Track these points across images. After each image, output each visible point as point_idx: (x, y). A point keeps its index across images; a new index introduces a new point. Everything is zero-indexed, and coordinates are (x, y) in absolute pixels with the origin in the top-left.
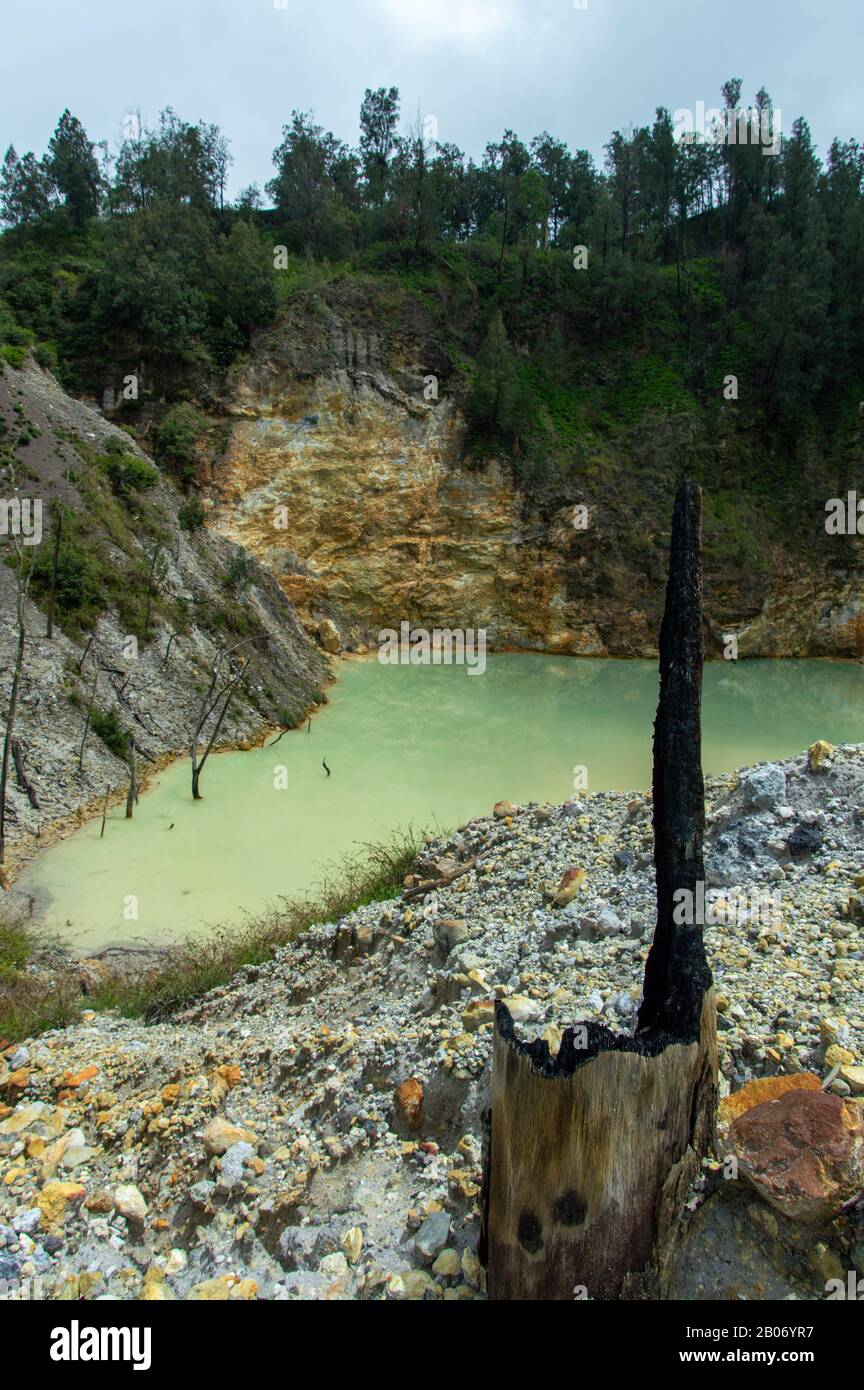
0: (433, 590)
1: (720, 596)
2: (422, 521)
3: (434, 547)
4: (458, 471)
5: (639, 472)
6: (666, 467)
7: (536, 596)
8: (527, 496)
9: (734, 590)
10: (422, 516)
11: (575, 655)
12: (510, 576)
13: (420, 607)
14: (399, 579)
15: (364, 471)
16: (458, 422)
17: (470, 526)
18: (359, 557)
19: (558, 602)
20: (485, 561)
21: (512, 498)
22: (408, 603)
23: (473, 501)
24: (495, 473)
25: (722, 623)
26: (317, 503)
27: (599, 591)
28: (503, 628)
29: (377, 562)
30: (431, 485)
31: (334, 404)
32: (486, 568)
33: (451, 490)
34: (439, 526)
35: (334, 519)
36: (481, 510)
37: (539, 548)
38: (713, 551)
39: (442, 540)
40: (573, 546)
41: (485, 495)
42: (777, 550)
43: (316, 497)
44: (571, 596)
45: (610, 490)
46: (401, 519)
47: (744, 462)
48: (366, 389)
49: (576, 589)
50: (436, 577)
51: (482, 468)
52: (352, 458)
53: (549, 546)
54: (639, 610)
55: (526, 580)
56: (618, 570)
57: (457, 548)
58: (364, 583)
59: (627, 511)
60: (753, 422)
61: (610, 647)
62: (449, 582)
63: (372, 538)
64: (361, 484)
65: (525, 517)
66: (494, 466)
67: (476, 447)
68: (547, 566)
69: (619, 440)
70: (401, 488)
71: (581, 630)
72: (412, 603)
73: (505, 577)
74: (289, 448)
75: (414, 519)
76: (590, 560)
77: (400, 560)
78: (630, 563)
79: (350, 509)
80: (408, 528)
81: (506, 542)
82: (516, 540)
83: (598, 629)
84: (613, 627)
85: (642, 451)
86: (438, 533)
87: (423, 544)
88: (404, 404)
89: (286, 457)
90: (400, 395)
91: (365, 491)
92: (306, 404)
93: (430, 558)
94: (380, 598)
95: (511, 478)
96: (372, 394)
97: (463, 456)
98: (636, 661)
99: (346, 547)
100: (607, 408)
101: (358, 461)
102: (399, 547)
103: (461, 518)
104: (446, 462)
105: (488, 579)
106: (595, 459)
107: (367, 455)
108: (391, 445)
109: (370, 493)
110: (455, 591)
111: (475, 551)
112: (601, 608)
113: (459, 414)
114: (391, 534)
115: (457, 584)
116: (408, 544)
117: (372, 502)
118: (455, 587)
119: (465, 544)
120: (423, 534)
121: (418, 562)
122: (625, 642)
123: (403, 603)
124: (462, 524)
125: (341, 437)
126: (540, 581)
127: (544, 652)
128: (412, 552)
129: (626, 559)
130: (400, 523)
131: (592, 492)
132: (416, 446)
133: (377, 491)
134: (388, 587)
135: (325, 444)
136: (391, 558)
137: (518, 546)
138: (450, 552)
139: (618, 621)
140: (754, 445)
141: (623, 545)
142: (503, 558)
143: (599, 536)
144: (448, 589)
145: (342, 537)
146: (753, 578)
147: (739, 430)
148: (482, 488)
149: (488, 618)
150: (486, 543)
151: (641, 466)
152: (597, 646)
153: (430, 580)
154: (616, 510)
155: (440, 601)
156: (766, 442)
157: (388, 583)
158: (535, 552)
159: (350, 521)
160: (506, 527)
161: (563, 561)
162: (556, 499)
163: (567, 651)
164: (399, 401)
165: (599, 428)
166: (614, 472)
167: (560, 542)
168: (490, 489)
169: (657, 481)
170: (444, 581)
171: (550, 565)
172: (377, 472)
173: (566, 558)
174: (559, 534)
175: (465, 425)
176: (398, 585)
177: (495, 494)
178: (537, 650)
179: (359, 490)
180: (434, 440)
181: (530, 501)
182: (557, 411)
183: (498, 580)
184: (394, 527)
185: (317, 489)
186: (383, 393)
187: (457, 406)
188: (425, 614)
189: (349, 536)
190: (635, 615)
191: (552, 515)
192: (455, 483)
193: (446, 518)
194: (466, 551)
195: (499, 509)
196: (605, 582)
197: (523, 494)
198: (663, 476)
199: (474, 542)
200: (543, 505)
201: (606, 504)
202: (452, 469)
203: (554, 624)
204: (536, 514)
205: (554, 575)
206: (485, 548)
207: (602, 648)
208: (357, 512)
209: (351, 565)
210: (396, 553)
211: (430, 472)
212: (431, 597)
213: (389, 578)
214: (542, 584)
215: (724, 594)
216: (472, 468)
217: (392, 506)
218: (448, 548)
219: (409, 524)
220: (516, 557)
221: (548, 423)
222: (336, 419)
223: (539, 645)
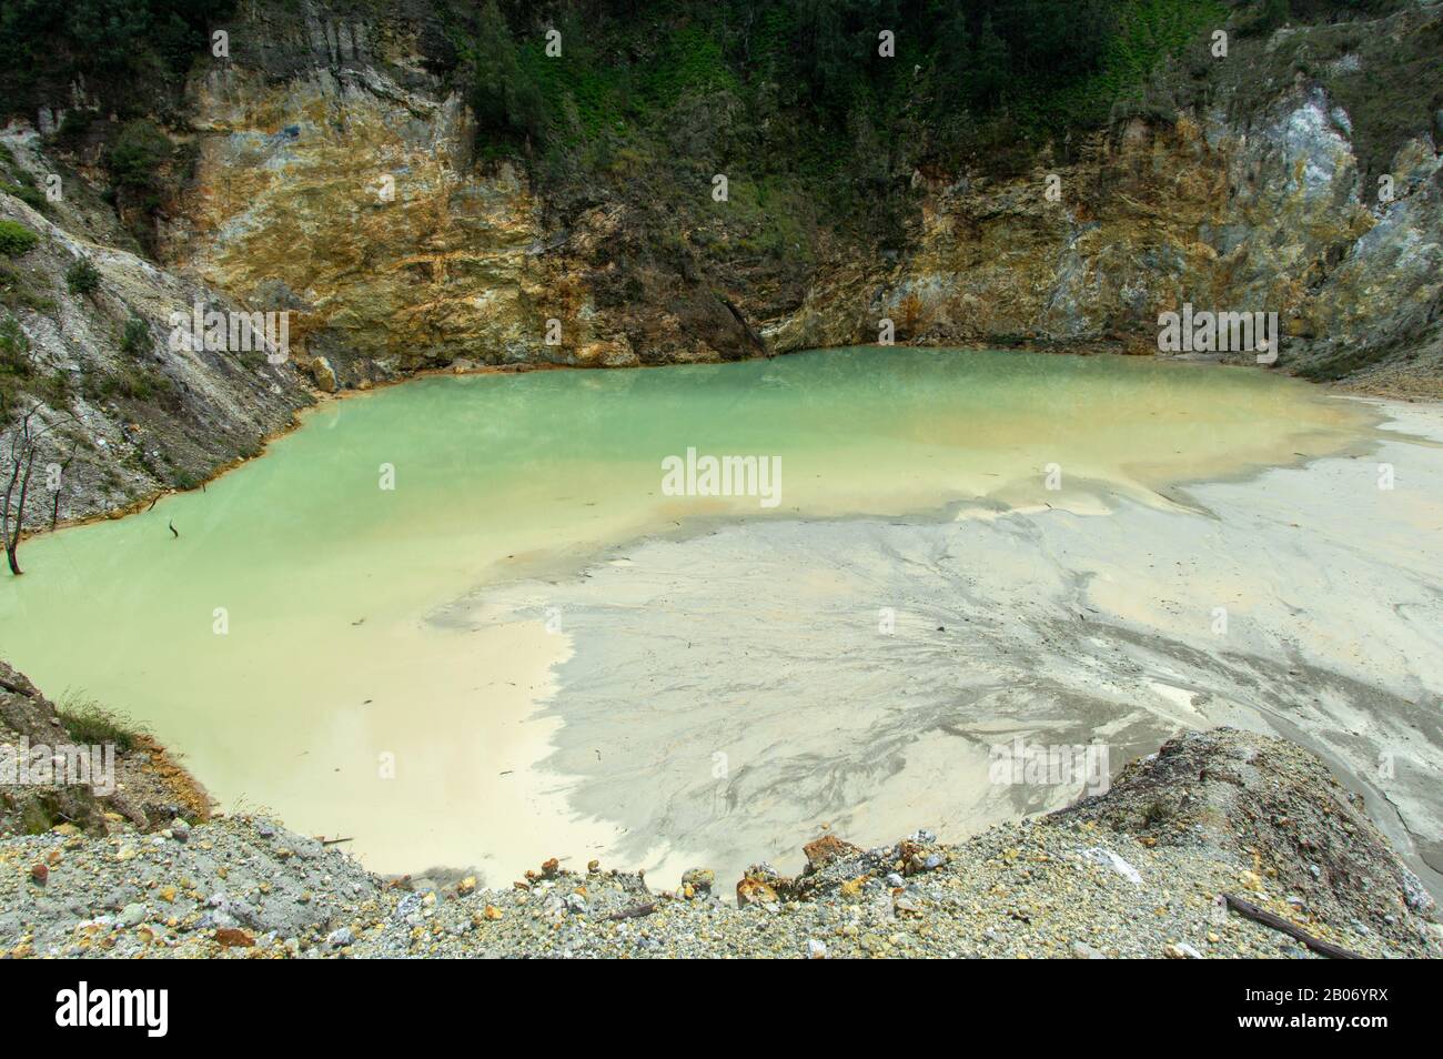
0: (452, 311)
1: (760, 291)
2: (434, 236)
3: (450, 265)
4: (470, 177)
5: (674, 163)
6: (703, 155)
7: (562, 309)
8: (546, 201)
9: (774, 283)
10: (434, 231)
11: (606, 367)
12: (535, 289)
13: (440, 330)
14: (414, 303)
15: (359, 187)
16: (468, 121)
17: (488, 238)
18: (366, 282)
19: (586, 313)
20: (507, 275)
21: (531, 204)
22: (427, 328)
23: (488, 210)
24: (510, 178)
25: (761, 319)
26: (308, 227)
27: (630, 297)
28: (532, 344)
29: (387, 287)
30: (439, 196)
31: (315, 113)
32: (510, 283)
33: (464, 198)
34: (454, 241)
35: (332, 243)
36: (498, 219)
37: (562, 256)
38: (752, 244)
39: (459, 255)
40: (598, 251)
41: (502, 202)
42: (826, 236)
43: (306, 220)
44: (600, 305)
45: (641, 186)
46: (409, 237)
47: (790, 142)
48: (353, 90)
49: (605, 298)
50: (455, 296)
51: (495, 173)
52: (345, 173)
53: (573, 254)
54: (672, 314)
55: (551, 292)
56: (648, 273)
57: (475, 264)
58: (374, 311)
59: (660, 208)
60: (795, 97)
61: (641, 355)
62: (469, 301)
63: (377, 260)
64: (357, 202)
65: (545, 224)
66: (507, 169)
67: (487, 148)
68: (572, 275)
69: (655, 127)
70: (405, 202)
71: (611, 340)
72: (432, 326)
73: (529, 291)
74: (267, 167)
75: (424, 235)
76: (619, 265)
77: (413, 282)
78: (663, 265)
79: (348, 231)
80: (419, 245)
81: (528, 253)
82: (537, 250)
83: (629, 338)
84: (644, 333)
85: (676, 138)
86: (453, 249)
87: (437, 262)
88: (404, 103)
89: (265, 178)
90: (398, 93)
91: (362, 208)
92: (284, 114)
93: (447, 277)
94: (394, 326)
95: (527, 182)
96: (361, 96)
97: (474, 161)
98: (670, 367)
99: (350, 273)
100: (643, 90)
101: (351, 175)
102: (410, 268)
103: (477, 231)
104: (457, 168)
105: (512, 294)
106: (624, 152)
107: (360, 168)
108: (390, 153)
109: (369, 210)
110: (477, 310)
111: (494, 265)
112: (632, 316)
113: (469, 111)
114: (400, 253)
115: (479, 303)
116: (420, 264)
117: (372, 221)
118: (477, 306)
119: (485, 258)
120: (436, 251)
121: (433, 282)
122: (656, 350)
123: (421, 328)
124: (481, 237)
125: (328, 149)
126: (565, 292)
127: (575, 366)
128: (426, 271)
129: (658, 260)
130: (409, 241)
131: (619, 190)
132: (420, 152)
133: (377, 207)
134: (402, 312)
135: (310, 158)
136: (402, 281)
137: (540, 256)
138: (468, 268)
139: (647, 328)
140: (799, 122)
141: (654, 246)
142: (525, 270)
143: (628, 238)
144: (470, 309)
145: (343, 261)
146: (794, 269)
147: (782, 107)
148: (498, 195)
149: (516, 335)
150: (507, 255)
151: (678, 155)
152: (628, 355)
153: (448, 301)
154: (646, 208)
155: (462, 322)
156: (814, 119)
157: (402, 308)
158: (558, 262)
159: (350, 244)
160: (526, 236)
161: (589, 269)
162: (578, 201)
163: (597, 363)
164: (398, 101)
165: (631, 115)
166: (646, 165)
167: (584, 248)
168: (506, 196)
169: (693, 171)
170: (464, 300)
171: (574, 276)
172: (374, 186)
173: (592, 265)
174: (583, 240)
175: (476, 123)
176: (413, 309)
177: (511, 201)
178: (569, 365)
179: (355, 208)
180: (441, 143)
181: (549, 206)
182: (584, 98)
183: (523, 294)
184: (403, 246)
185: (306, 211)
186: (376, 93)
187: (465, 101)
188: (447, 337)
189: (350, 260)
190: (667, 319)
191: (574, 219)
192: (468, 191)
193: (460, 231)
194: (485, 266)
195: (518, 217)
196: (635, 287)
197: (541, 199)
198: (699, 165)
199: (493, 256)
200: (564, 210)
201: (635, 202)
202: (463, 175)
203: (584, 336)
204: (556, 219)
205: (579, 284)
206: (505, 261)
207: (634, 356)
208: (356, 233)
209: (357, 292)
210: (407, 274)
211: (438, 181)
212: (452, 319)
213: (402, 303)
214: (568, 295)
215: (764, 288)
216: (484, 173)
217: (395, 222)
218: (466, 264)
219: (419, 241)
220: (539, 268)
221: (573, 114)
222: (320, 129)
223: (570, 359)
